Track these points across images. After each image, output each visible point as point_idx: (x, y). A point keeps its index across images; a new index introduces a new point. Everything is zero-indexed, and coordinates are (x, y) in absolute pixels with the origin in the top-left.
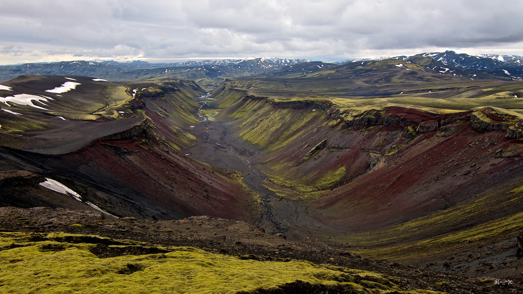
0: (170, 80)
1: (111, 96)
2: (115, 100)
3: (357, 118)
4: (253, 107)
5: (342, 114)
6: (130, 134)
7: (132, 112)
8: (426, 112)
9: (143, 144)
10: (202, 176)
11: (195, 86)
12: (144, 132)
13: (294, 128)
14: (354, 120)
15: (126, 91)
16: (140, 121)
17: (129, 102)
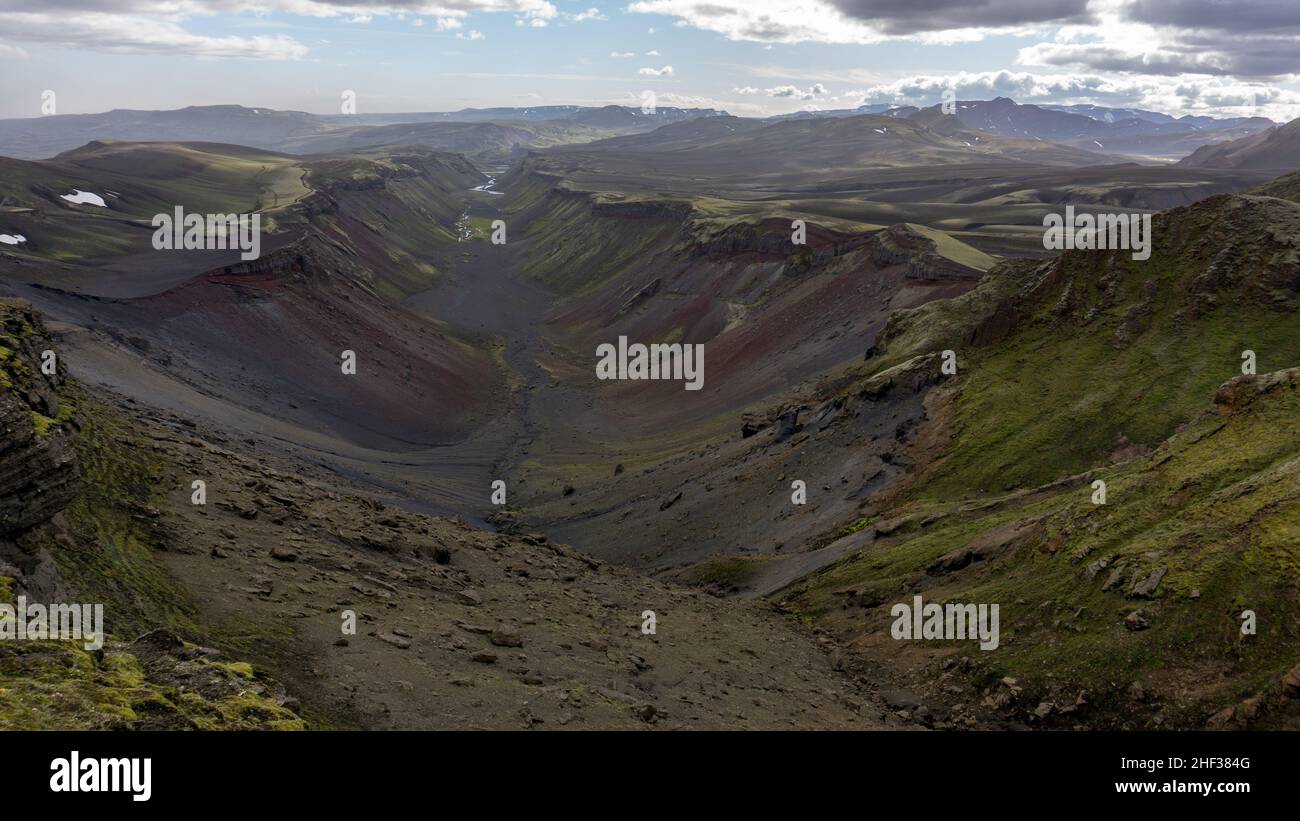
0: (411, 151)
1: (270, 188)
2: (276, 197)
3: (715, 239)
4: (564, 211)
5: (696, 230)
6: (268, 263)
7: (307, 221)
8: (827, 230)
9: (296, 282)
10: (409, 342)
11: (464, 165)
12: (300, 260)
13: (622, 255)
14: (709, 243)
15: (302, 178)
16: (295, 240)
17: (303, 201)
